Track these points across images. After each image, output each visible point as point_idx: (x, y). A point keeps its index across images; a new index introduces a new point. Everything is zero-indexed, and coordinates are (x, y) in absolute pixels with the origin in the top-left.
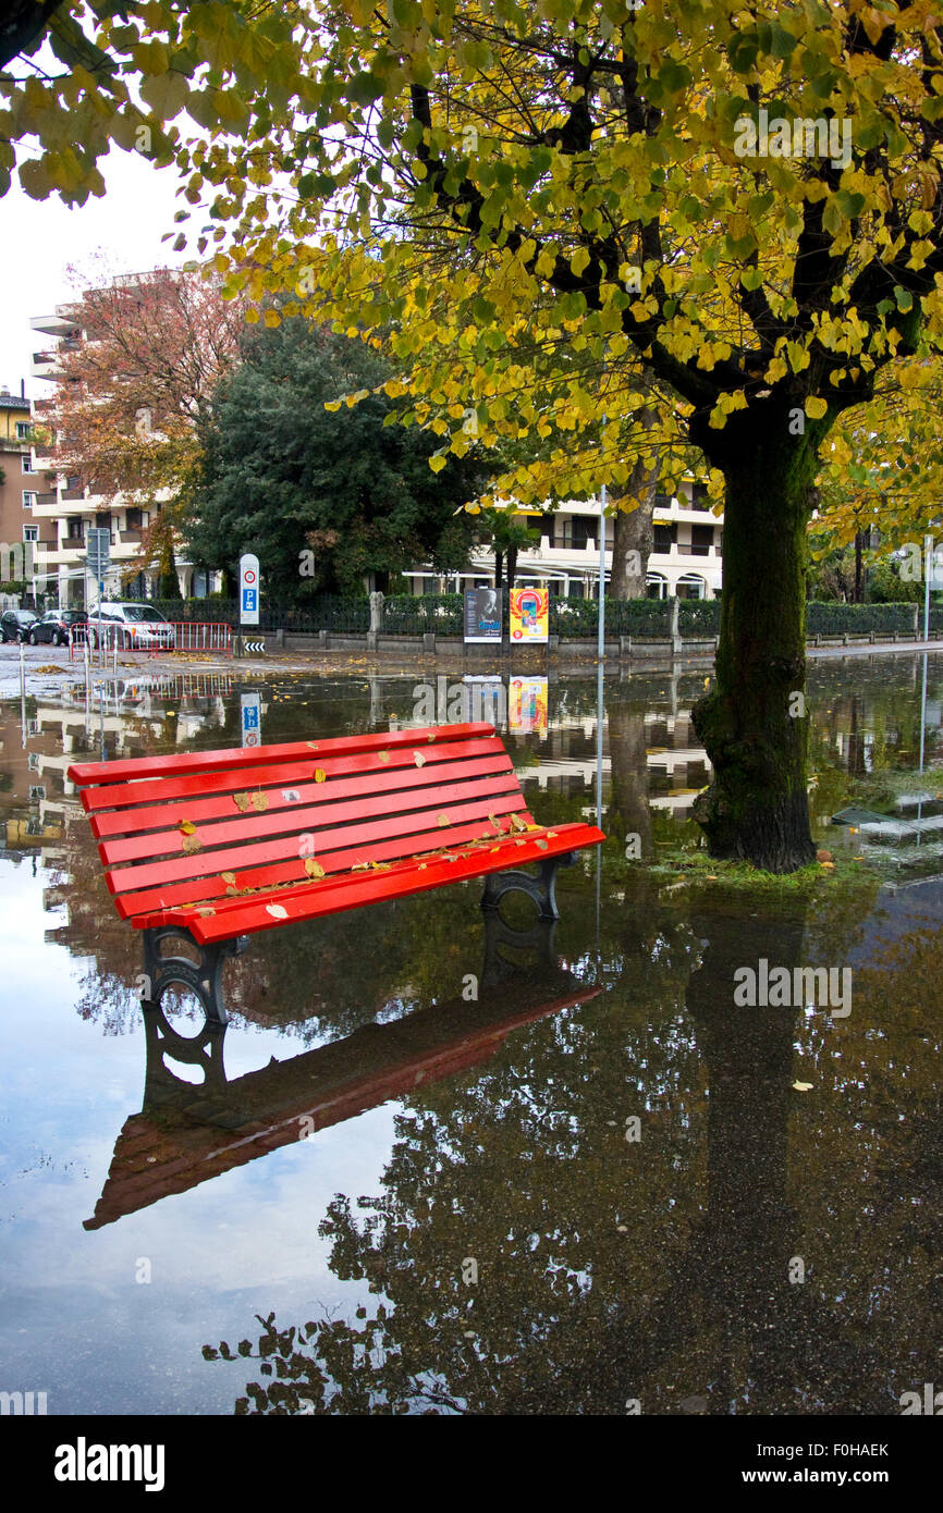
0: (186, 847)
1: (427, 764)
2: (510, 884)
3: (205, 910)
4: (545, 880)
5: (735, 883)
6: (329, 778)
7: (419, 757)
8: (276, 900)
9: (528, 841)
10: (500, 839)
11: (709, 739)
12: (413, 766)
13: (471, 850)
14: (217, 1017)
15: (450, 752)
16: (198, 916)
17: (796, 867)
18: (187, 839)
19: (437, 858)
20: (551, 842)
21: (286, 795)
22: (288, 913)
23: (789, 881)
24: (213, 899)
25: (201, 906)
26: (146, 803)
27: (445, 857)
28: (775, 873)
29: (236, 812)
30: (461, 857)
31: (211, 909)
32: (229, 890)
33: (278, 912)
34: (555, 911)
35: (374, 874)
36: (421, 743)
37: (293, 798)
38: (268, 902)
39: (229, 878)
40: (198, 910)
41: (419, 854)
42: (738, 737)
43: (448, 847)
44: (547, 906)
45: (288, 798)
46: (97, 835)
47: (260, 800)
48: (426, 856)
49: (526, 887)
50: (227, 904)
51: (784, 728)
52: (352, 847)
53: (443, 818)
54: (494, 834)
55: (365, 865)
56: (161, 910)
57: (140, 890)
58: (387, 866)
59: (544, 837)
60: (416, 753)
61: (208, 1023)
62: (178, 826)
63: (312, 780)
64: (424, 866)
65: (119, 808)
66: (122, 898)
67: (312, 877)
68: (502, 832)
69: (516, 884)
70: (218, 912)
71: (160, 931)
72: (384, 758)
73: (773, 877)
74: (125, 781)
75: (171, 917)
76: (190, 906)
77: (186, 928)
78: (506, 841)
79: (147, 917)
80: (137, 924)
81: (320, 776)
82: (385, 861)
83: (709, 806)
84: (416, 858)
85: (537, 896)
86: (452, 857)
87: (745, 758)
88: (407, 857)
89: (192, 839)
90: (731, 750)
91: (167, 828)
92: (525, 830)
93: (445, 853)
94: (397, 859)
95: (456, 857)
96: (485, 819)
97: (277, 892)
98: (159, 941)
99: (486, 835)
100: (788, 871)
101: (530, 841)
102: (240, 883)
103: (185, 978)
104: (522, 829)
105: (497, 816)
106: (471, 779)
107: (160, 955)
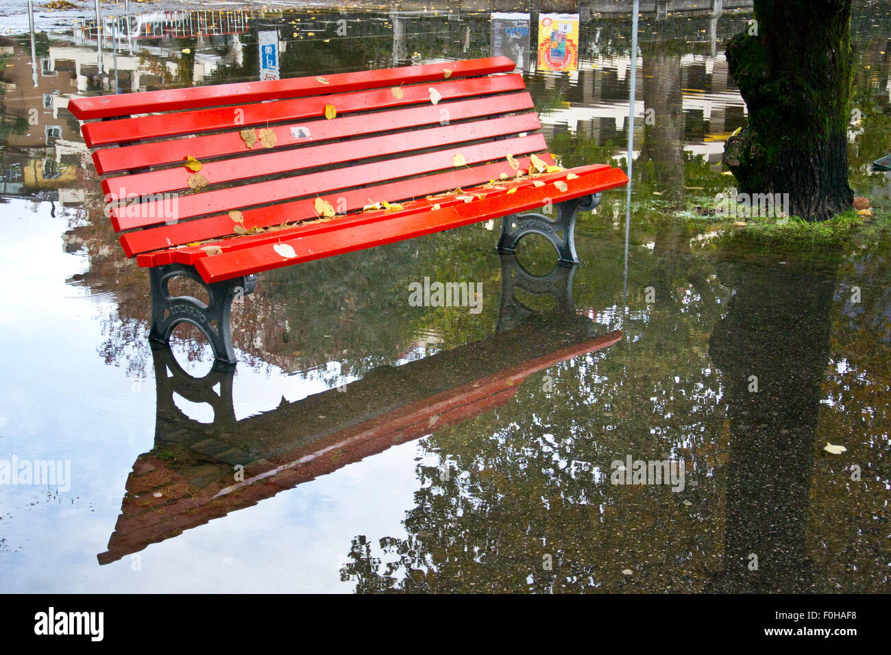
0: (192, 185)
1: (444, 101)
2: (528, 227)
3: (211, 249)
4: (564, 223)
5: (765, 229)
6: (339, 115)
7: (435, 94)
8: (284, 239)
9: (547, 183)
10: (518, 180)
11: (743, 77)
12: (429, 103)
13: (487, 190)
14: (226, 357)
15: (467, 89)
16: (204, 254)
17: (831, 214)
18: (193, 176)
19: (451, 198)
20: (571, 184)
21: (296, 132)
22: (296, 253)
23: (823, 229)
24: (221, 237)
25: (208, 244)
26: (150, 139)
27: (459, 198)
28: (808, 220)
29: (243, 148)
30: (476, 199)
31: (218, 248)
32: (237, 229)
33: (286, 251)
34: (574, 256)
35: (386, 215)
36: (437, 79)
37: (302, 135)
38: (275, 241)
39: (237, 217)
40: (204, 249)
41: (433, 194)
42: (774, 76)
43: (464, 188)
44: (566, 251)
45: (297, 135)
46: (100, 172)
47: (268, 137)
48: (441, 196)
49: (545, 230)
50: (235, 242)
51: (824, 67)
52: (364, 186)
53: (459, 158)
54: (512, 175)
55: (377, 206)
56: (167, 248)
57: (146, 227)
58: (399, 207)
59: (564, 179)
60: (432, 90)
61: (217, 362)
62: (183, 163)
63: (322, 117)
64: (437, 207)
65: (123, 144)
66: (127, 236)
67: (322, 217)
68: (520, 173)
69: (534, 227)
70: (224, 250)
71: (167, 269)
72: (398, 94)
73: (806, 224)
74: (128, 116)
75: (177, 255)
76: (197, 244)
77: (192, 266)
78: (524, 182)
79: (152, 255)
80: (142, 262)
81: (330, 113)
82: (397, 202)
83: (741, 149)
84: (429, 198)
85: (556, 239)
86: (468, 199)
87: (781, 98)
88: (421, 198)
89: (198, 177)
90: (766, 89)
91: (174, 165)
92: (545, 172)
93: (460, 194)
94: (410, 199)
95: (471, 198)
96: (504, 159)
97: (285, 231)
98: (167, 279)
99: (504, 176)
100: (822, 217)
101: (550, 182)
102: (248, 222)
103: (191, 317)
104: (541, 170)
105: (515, 156)
106: (489, 117)
107: (168, 294)
